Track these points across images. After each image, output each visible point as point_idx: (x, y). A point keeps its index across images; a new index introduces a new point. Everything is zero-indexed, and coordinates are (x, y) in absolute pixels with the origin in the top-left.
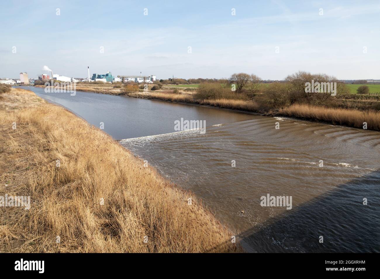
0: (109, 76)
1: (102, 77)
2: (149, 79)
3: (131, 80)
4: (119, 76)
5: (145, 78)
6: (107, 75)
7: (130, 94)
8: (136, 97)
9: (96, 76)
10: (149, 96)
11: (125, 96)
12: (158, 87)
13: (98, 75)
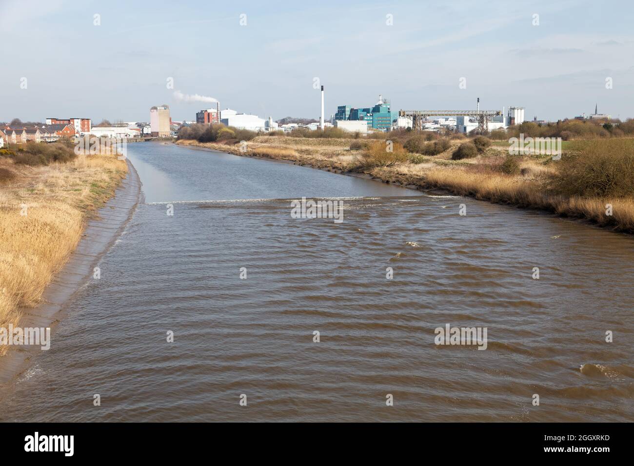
0: (383, 110)
1: (360, 114)
2: (502, 121)
3: (447, 123)
4: (404, 112)
5: (482, 119)
6: (377, 109)
7: (376, 171)
8: (388, 182)
9: (344, 111)
10: (421, 179)
11: (362, 176)
12: (471, 149)
13: (352, 110)
